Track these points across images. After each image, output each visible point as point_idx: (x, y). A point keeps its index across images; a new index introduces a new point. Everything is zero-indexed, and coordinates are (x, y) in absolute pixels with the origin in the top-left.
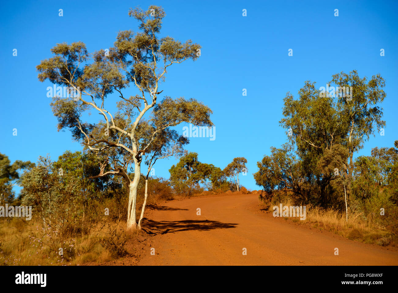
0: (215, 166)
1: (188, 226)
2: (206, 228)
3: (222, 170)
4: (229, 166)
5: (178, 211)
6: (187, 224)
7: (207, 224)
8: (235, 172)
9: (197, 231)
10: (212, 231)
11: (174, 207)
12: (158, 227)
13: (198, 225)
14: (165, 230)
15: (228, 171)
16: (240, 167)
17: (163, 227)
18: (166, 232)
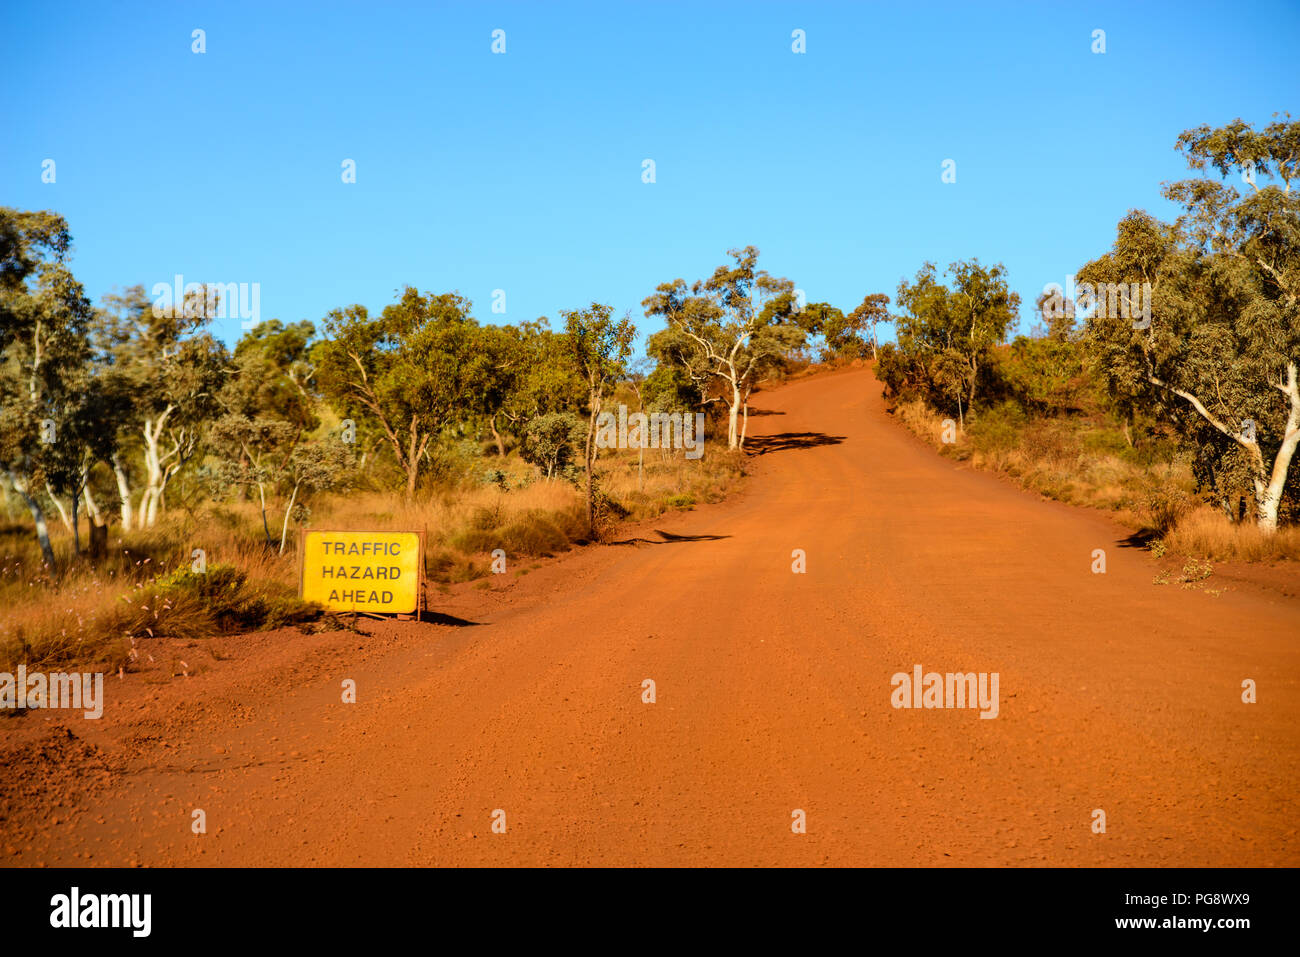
0: (832, 307)
1: (787, 443)
2: (807, 445)
3: (846, 315)
4: (856, 311)
5: (771, 416)
6: (786, 440)
7: (809, 439)
8: (869, 322)
9: (797, 449)
10: (814, 448)
11: (764, 408)
12: (752, 445)
13: (798, 441)
14: (762, 449)
15: (856, 320)
16: (878, 312)
17: (759, 446)
18: (763, 453)
